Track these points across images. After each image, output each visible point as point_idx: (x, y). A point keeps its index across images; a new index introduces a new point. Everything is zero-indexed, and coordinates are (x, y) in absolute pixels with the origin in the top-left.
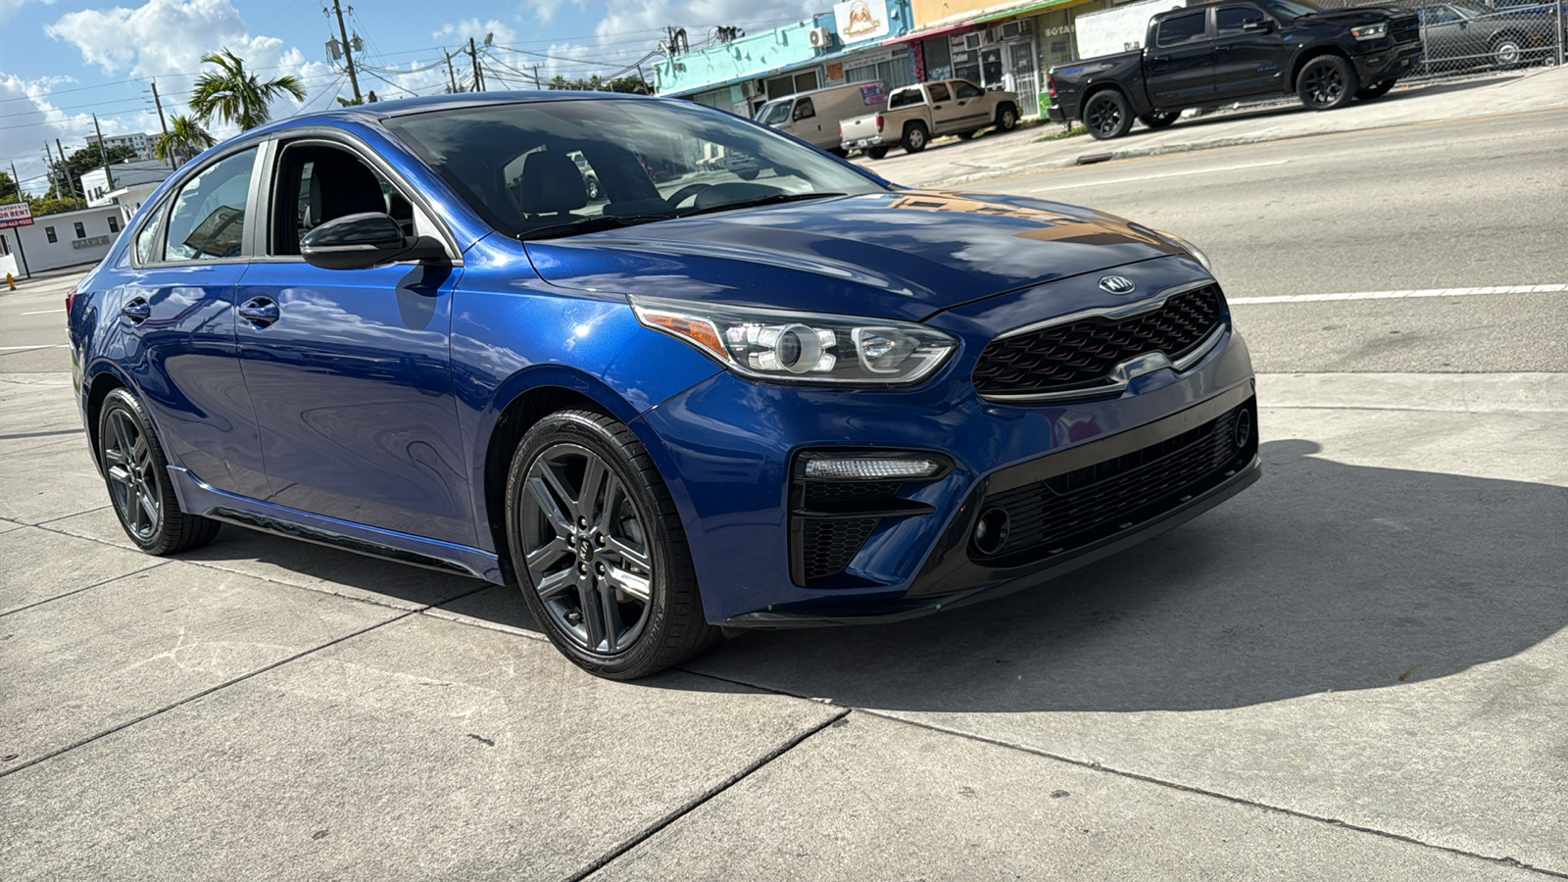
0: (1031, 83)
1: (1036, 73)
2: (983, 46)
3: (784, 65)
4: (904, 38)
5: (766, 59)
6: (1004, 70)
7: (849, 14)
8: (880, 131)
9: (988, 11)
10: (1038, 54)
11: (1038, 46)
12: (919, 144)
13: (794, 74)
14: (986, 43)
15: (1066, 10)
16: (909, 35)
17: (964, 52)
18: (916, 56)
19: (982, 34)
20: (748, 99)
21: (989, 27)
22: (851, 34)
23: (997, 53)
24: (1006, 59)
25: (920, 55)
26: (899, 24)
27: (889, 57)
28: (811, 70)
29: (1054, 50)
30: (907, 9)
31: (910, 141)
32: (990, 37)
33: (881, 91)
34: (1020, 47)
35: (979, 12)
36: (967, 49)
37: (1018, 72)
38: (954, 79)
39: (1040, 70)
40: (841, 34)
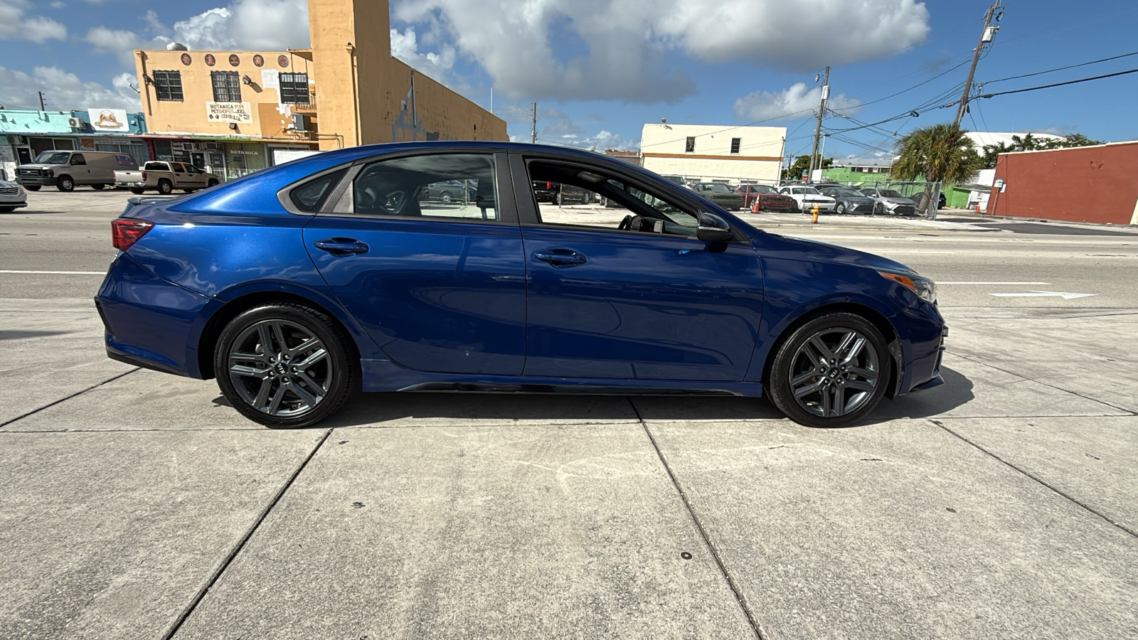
0: (222, 173)
1: (225, 169)
2: (194, 150)
3: (46, 132)
4: (140, 136)
5: (29, 125)
6: (205, 164)
7: (100, 115)
8: (145, 180)
9: (195, 134)
10: (226, 160)
11: (226, 157)
12: (168, 191)
13: (53, 139)
14: (196, 149)
15: (242, 144)
16: (144, 135)
17: (181, 151)
18: (148, 146)
19: (193, 145)
20: (12, 145)
21: (197, 142)
22: (101, 126)
23: (202, 155)
24: (207, 158)
25: (151, 147)
26: (137, 129)
27: (129, 143)
28: (69, 139)
29: (235, 160)
30: (142, 122)
31: (162, 188)
32: (197, 147)
33: (128, 160)
34: (215, 155)
35: (191, 134)
36: (183, 149)
37: (213, 166)
38: (174, 162)
39: (227, 167)
40: (93, 124)
